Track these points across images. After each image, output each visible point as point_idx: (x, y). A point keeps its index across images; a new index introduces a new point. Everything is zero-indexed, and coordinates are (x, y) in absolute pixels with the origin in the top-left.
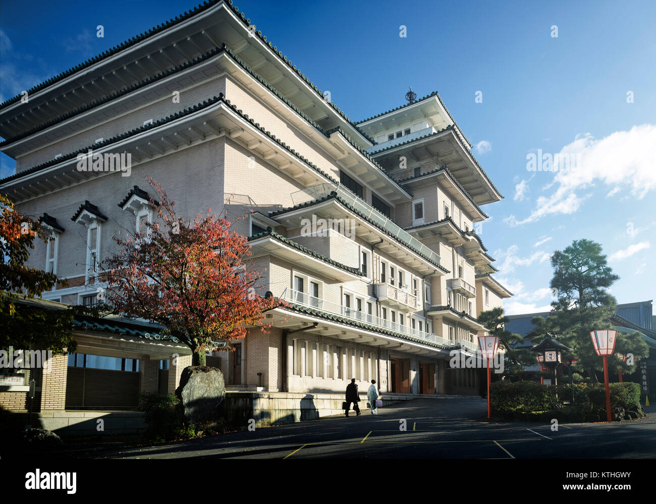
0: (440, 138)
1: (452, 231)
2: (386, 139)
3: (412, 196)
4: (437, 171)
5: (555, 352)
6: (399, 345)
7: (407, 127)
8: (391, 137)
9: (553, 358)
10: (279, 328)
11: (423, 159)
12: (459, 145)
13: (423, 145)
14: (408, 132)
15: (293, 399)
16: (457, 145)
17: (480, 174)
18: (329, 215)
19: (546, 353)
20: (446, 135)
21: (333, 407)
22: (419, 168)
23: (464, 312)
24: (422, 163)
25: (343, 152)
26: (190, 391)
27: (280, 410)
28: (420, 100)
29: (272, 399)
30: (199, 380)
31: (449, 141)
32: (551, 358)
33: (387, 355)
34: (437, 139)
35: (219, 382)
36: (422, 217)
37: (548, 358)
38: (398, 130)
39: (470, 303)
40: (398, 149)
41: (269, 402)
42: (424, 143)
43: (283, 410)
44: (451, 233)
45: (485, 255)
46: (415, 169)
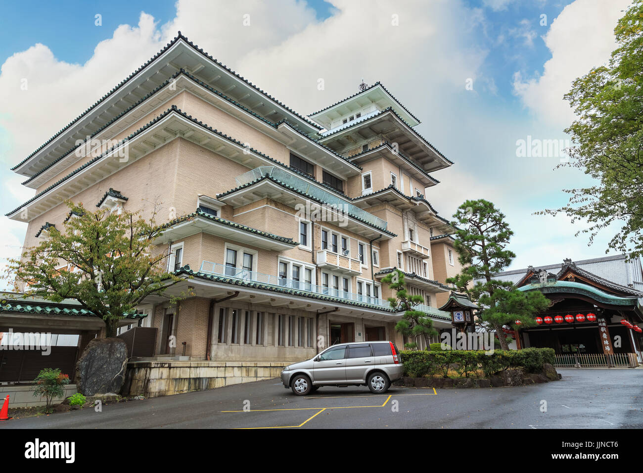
0: (381, 119)
1: (397, 197)
2: (341, 122)
3: (362, 170)
4: (380, 146)
5: (462, 312)
6: (335, 309)
7: (358, 112)
8: (345, 122)
9: (461, 318)
10: (207, 298)
11: (370, 137)
12: (399, 123)
13: (367, 126)
14: (359, 116)
15: (197, 367)
16: (397, 123)
17: (425, 145)
18: (266, 193)
19: (454, 313)
20: (385, 116)
21: (244, 374)
22: (367, 145)
23: (414, 273)
24: (369, 140)
25: (292, 139)
26: (89, 362)
27: (182, 379)
28: (369, 88)
29: (174, 367)
30: (99, 352)
31: (389, 120)
32: (459, 318)
33: (327, 319)
34: (378, 120)
35: (121, 352)
36: (370, 187)
37: (457, 318)
38: (351, 115)
39: (425, 264)
40: (346, 131)
41: (170, 372)
42: (368, 124)
43: (185, 379)
44: (396, 199)
45: (437, 216)
46: (364, 146)
